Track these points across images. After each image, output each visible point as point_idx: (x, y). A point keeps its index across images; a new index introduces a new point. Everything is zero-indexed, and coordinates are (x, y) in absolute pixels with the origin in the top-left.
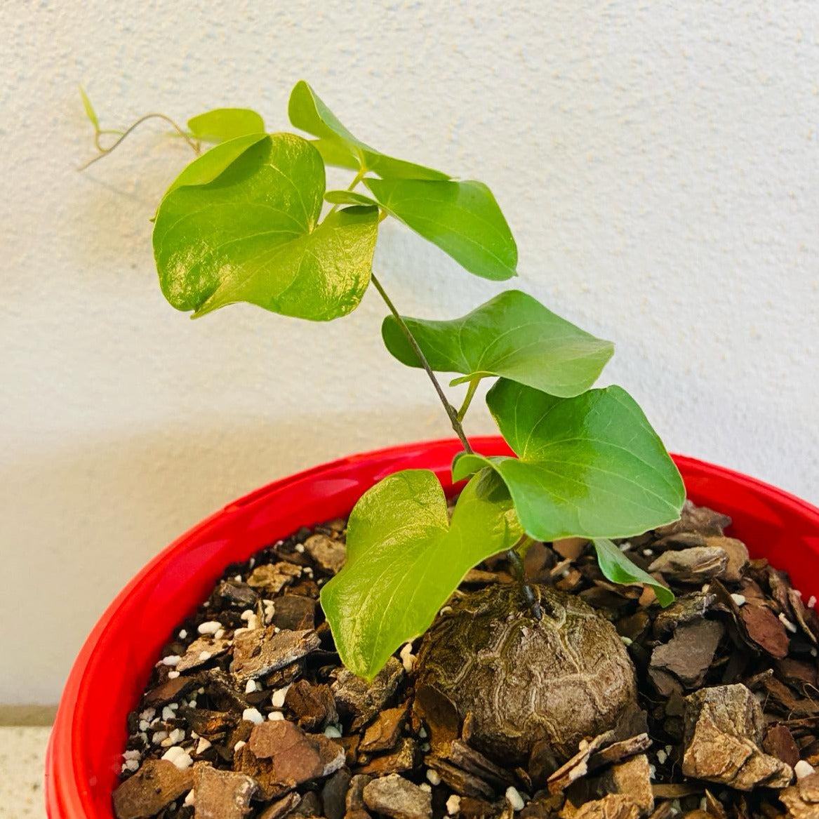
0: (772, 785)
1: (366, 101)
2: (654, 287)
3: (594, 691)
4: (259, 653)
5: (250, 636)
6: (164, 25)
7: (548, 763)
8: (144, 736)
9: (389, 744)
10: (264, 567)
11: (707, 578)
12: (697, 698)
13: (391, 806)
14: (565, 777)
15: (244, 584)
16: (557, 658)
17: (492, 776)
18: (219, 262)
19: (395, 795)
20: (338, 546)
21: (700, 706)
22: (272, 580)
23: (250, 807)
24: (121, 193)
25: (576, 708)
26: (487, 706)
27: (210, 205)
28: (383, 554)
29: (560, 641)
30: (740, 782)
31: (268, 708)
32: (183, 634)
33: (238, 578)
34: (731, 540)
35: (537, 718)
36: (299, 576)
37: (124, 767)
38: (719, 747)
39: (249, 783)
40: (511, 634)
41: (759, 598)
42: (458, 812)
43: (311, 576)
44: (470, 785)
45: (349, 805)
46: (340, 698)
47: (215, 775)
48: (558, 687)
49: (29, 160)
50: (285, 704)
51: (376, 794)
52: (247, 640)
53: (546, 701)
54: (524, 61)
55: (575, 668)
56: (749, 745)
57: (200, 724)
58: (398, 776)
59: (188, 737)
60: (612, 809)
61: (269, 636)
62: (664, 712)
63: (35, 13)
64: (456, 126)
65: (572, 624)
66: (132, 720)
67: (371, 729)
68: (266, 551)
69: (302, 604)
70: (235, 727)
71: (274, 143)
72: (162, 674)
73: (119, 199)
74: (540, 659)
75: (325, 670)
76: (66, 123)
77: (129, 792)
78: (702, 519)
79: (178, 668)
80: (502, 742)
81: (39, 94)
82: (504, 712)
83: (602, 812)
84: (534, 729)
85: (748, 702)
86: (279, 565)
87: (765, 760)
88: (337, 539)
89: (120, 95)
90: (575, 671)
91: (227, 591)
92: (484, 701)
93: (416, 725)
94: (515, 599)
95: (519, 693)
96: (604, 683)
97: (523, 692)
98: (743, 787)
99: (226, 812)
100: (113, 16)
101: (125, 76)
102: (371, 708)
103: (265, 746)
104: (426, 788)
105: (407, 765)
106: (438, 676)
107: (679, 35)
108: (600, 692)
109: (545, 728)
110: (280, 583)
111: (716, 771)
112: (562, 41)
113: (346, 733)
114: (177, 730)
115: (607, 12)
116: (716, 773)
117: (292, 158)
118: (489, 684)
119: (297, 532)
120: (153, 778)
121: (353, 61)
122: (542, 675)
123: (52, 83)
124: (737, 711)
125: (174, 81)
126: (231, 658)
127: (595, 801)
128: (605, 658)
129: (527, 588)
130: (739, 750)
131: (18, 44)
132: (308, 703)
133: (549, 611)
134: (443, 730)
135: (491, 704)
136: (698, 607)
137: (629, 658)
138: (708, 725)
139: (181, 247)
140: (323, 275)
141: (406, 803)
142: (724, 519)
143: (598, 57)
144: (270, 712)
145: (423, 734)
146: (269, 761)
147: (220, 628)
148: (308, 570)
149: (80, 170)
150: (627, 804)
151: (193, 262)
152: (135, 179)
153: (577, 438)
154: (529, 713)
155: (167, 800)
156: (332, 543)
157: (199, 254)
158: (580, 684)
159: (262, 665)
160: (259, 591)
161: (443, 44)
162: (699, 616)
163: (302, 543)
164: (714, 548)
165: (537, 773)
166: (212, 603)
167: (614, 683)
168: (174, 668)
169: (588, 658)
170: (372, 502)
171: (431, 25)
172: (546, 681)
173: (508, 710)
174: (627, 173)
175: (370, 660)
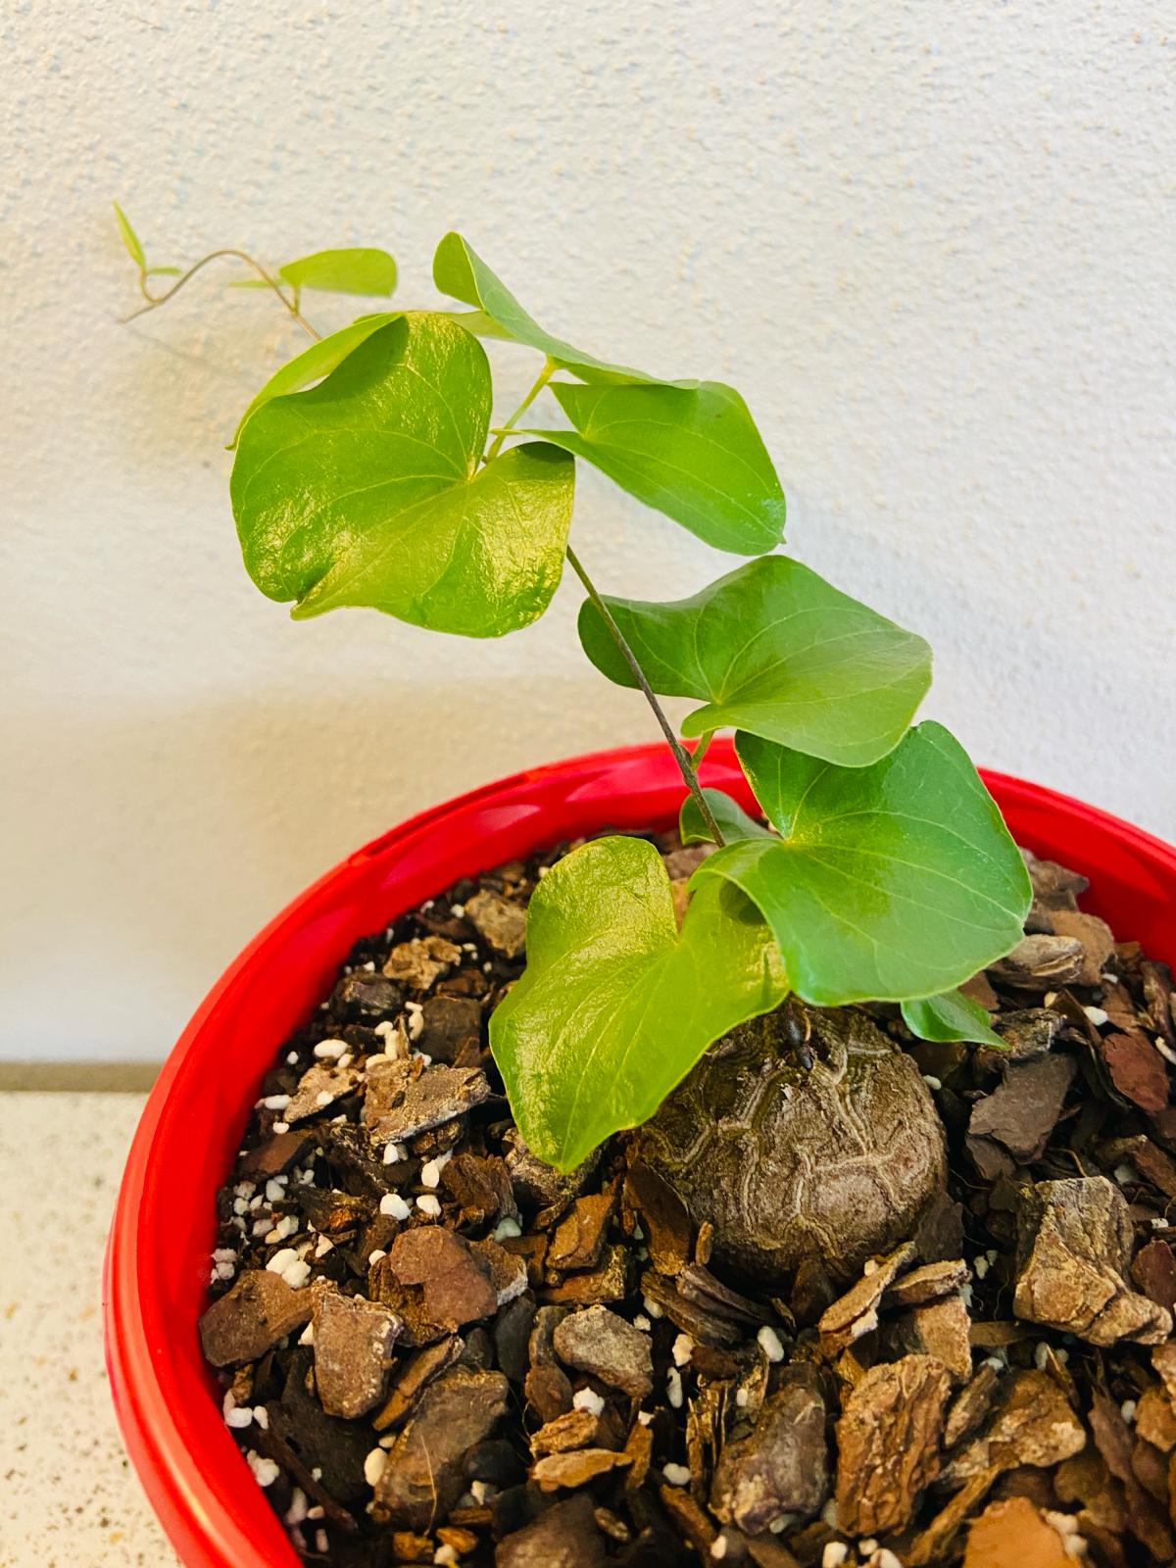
0: (1143, 1340)
1: (552, 217)
2: (984, 501)
3: (886, 1179)
4: (402, 1103)
5: (388, 1071)
6: (239, 100)
7: (819, 1291)
8: (241, 1222)
9: (590, 1259)
10: (406, 945)
11: (1052, 984)
12: (1038, 1195)
13: (594, 1360)
14: (844, 1332)
15: (378, 976)
16: (834, 1132)
17: (740, 1316)
18: (331, 528)
19: (599, 1341)
20: (513, 911)
21: (1042, 1209)
22: (419, 970)
23: (392, 1358)
24: (185, 356)
25: (861, 1207)
26: (732, 1202)
27: (316, 431)
28: (581, 971)
29: (839, 1104)
30: (1097, 1334)
31: (418, 1189)
32: (293, 1058)
33: (370, 966)
34: (1088, 918)
35: (804, 1223)
36: (457, 964)
37: (215, 1275)
38: (1067, 1277)
39: (392, 1324)
40: (766, 1094)
41: (1129, 1013)
42: (689, 1362)
43: (475, 956)
44: (708, 1334)
45: (533, 1355)
46: (519, 1177)
47: (343, 1307)
48: (836, 1177)
49: (45, 305)
50: (440, 1185)
51: (572, 1341)
52: (384, 1078)
53: (817, 1198)
54: (797, 154)
55: (861, 1148)
56: (1111, 1278)
57: (320, 1212)
58: (603, 1308)
59: (302, 1228)
60: (912, 1379)
61: (415, 1075)
62: (987, 1203)
63: (42, 81)
64: (691, 257)
65: (856, 1074)
66: (223, 1201)
67: (563, 1227)
68: (409, 917)
69: (461, 1011)
70: (370, 1221)
71: (414, 329)
72: (264, 1123)
73: (180, 365)
74: (809, 1135)
75: (497, 1130)
76: (96, 250)
77: (222, 1321)
78: (1046, 880)
79: (288, 1117)
80: (751, 1253)
81: (54, 206)
82: (755, 1213)
83: (897, 1383)
84: (800, 1239)
85: (1111, 1206)
86: (430, 940)
87: (1133, 1303)
88: (512, 898)
89: (176, 207)
90: (859, 1153)
91: (354, 994)
92: (727, 1195)
93: (628, 1223)
94: (773, 1031)
95: (778, 1186)
96: (901, 1167)
97: (784, 1184)
98: (1102, 1343)
99: (358, 1364)
100: (160, 85)
101: (182, 179)
102: (563, 1193)
103: (412, 1266)
104: (643, 1323)
105: (616, 1293)
106: (661, 1149)
107: (1039, 118)
108: (896, 1182)
109: (816, 1238)
110: (430, 975)
111: (1063, 1315)
112: (857, 124)
113: (528, 1229)
114: (287, 1219)
115: (928, 80)
116: (1063, 1319)
117: (441, 355)
118: (734, 1170)
119: (453, 886)
120: (255, 1300)
121: (531, 153)
122: (813, 1159)
123: (73, 190)
124: (1096, 1219)
125: (258, 185)
126: (361, 1102)
127: (887, 1365)
128: (904, 1128)
129: (792, 1025)
130: (1097, 1286)
131: (19, 130)
132: (475, 1190)
133: (823, 1053)
134: (669, 1234)
135: (737, 1200)
136: (1040, 1038)
137: (937, 1120)
138: (1054, 1242)
139: (274, 500)
140: (489, 562)
141: (616, 1354)
142: (1081, 880)
143: (913, 149)
144: (419, 1195)
145: (639, 1235)
146: (419, 1288)
147: (346, 1052)
148: (470, 947)
149: (121, 321)
150: (934, 1372)
151: (292, 525)
152: (203, 335)
153: (874, 811)
154: (793, 1215)
155: (276, 1336)
156: (505, 907)
157: (301, 513)
158: (868, 1172)
159: (406, 1122)
160: (400, 985)
161: (671, 128)
162: (1041, 1053)
163: (463, 903)
164: (1064, 939)
165: (803, 1307)
166: (334, 1004)
167: (915, 1165)
168: (281, 1112)
169: (879, 1129)
170: (564, 882)
171: (652, 99)
172: (818, 1169)
173: (763, 1210)
174: (950, 329)
175: (563, 1141)
